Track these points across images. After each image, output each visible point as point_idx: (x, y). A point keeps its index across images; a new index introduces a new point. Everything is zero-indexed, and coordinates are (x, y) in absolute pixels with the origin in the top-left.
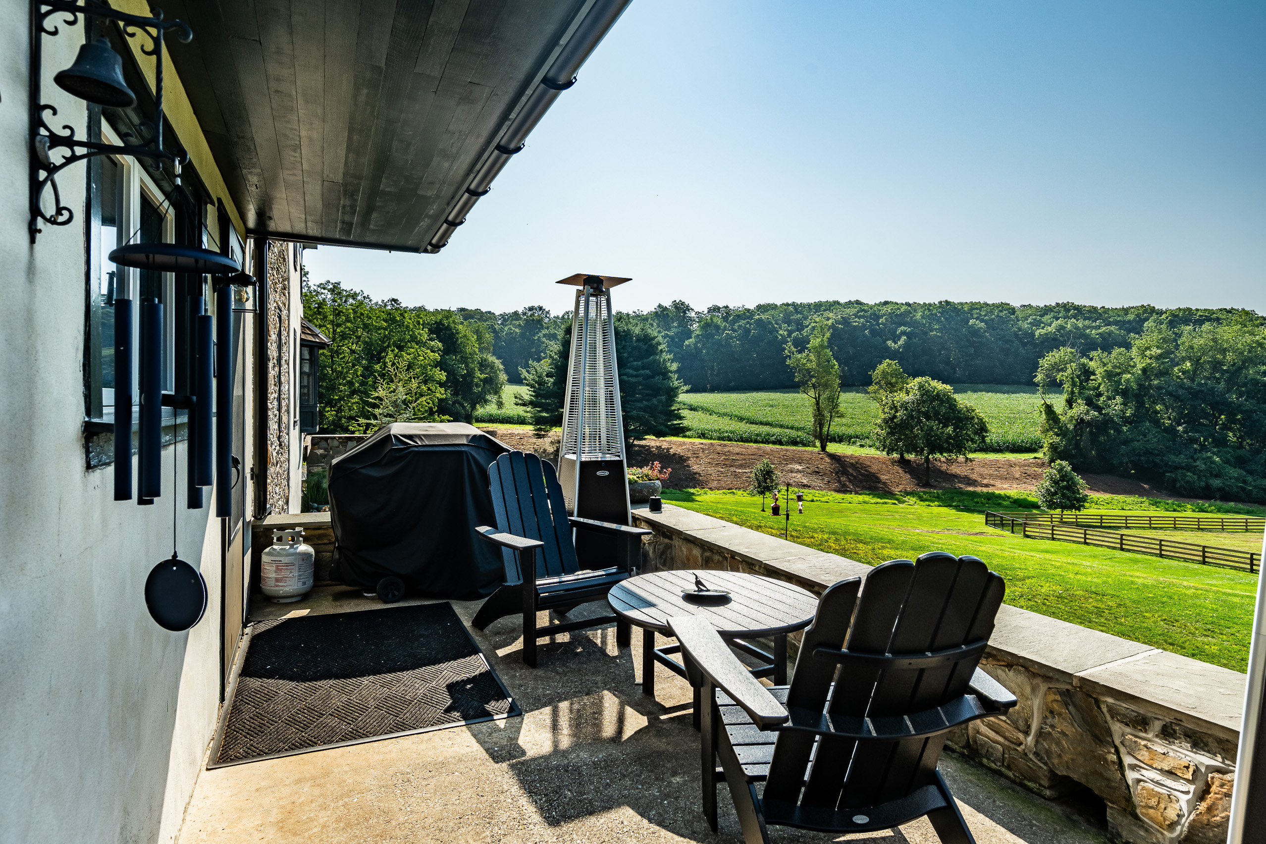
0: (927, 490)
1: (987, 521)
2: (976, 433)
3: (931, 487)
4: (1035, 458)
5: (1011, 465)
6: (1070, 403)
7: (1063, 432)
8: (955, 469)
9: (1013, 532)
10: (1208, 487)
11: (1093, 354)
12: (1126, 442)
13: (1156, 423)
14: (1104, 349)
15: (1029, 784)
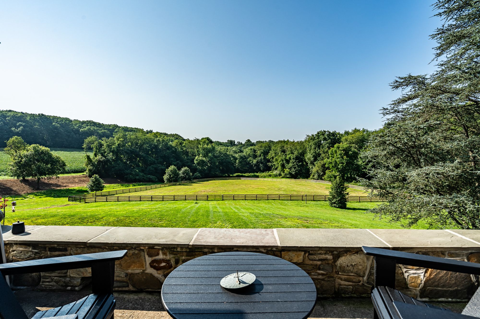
0: (39, 191)
1: (69, 199)
2: (61, 167)
3: (40, 190)
4: (83, 174)
5: (74, 178)
6: (96, 155)
7: (93, 165)
8: (51, 182)
9: (80, 202)
10: (135, 179)
11: (103, 138)
12: (113, 167)
13: (122, 161)
14: (106, 137)
15: (363, 295)
